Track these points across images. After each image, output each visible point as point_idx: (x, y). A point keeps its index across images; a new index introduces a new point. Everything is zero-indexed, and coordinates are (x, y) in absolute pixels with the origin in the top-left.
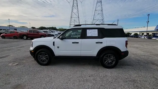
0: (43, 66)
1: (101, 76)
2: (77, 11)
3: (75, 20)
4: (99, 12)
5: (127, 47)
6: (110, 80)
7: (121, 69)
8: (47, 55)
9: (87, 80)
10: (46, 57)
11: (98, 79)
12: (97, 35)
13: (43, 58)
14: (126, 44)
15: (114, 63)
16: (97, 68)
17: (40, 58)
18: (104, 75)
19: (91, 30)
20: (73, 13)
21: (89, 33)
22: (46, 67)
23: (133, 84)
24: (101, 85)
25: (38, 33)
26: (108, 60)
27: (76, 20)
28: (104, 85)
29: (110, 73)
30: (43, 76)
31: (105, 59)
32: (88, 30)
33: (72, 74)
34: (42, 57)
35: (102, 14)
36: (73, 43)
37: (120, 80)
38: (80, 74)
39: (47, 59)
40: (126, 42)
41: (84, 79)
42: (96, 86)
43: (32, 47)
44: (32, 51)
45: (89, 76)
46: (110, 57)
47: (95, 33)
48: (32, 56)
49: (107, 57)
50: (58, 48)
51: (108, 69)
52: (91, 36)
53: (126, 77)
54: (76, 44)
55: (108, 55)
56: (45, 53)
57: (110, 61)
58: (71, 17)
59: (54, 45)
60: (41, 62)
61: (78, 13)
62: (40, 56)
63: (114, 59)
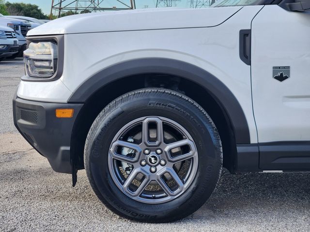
8: (184, 138)
13: (149, 163)
34: (137, 158)
44: (59, 114)
50: (281, 78)
56: (165, 125)
59: (245, 55)
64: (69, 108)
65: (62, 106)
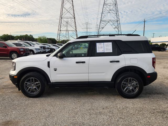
0: (32, 99)
1: (119, 108)
2: (71, 5)
3: (67, 23)
4: (112, 7)
5: (154, 67)
6: (131, 111)
7: (147, 99)
8: (38, 82)
9: (100, 113)
10: (37, 84)
11: (115, 111)
12: (111, 51)
13: (32, 86)
14: (154, 63)
15: (137, 90)
16: (112, 99)
17: (27, 87)
18: (124, 107)
19: (102, 44)
20: (64, 9)
21: (100, 48)
22: (38, 99)
23: (162, 115)
24: (120, 118)
25: (6, 47)
26: (129, 86)
27: (69, 22)
28: (123, 117)
29: (131, 103)
30: (37, 111)
31: (124, 84)
32: (97, 44)
33: (78, 107)
34: (30, 85)
35: (117, 11)
36: (77, 63)
37: (145, 111)
38: (89, 106)
39: (38, 87)
40: (154, 59)
41: (96, 112)
42: (114, 119)
43: (15, 70)
44: (15, 77)
45: (102, 108)
46: (130, 81)
47: (108, 48)
48: (15, 84)
49: (127, 82)
50: (55, 70)
51: (128, 100)
52: (103, 52)
53: (153, 108)
54: (82, 64)
55: (128, 79)
56: (35, 79)
57: (131, 88)
58: (61, 18)
59: (49, 66)
60: (29, 92)
61: (74, 10)
62: (27, 84)
63: (137, 84)
64: (16, 76)
65: (15, 76)
